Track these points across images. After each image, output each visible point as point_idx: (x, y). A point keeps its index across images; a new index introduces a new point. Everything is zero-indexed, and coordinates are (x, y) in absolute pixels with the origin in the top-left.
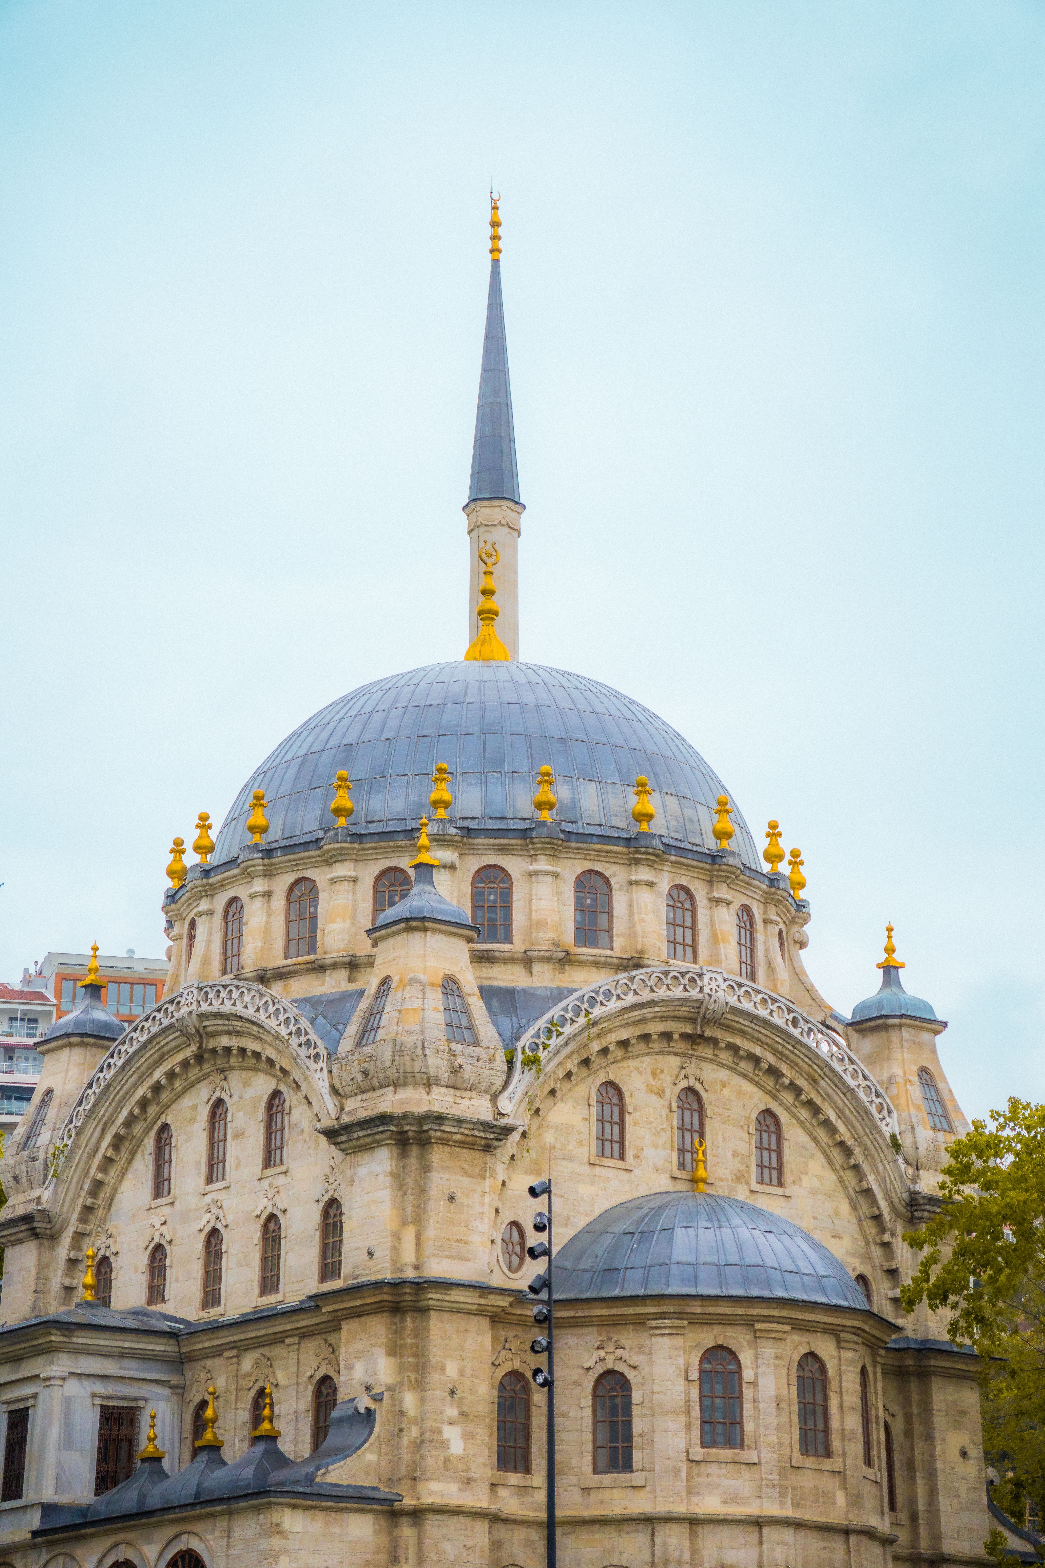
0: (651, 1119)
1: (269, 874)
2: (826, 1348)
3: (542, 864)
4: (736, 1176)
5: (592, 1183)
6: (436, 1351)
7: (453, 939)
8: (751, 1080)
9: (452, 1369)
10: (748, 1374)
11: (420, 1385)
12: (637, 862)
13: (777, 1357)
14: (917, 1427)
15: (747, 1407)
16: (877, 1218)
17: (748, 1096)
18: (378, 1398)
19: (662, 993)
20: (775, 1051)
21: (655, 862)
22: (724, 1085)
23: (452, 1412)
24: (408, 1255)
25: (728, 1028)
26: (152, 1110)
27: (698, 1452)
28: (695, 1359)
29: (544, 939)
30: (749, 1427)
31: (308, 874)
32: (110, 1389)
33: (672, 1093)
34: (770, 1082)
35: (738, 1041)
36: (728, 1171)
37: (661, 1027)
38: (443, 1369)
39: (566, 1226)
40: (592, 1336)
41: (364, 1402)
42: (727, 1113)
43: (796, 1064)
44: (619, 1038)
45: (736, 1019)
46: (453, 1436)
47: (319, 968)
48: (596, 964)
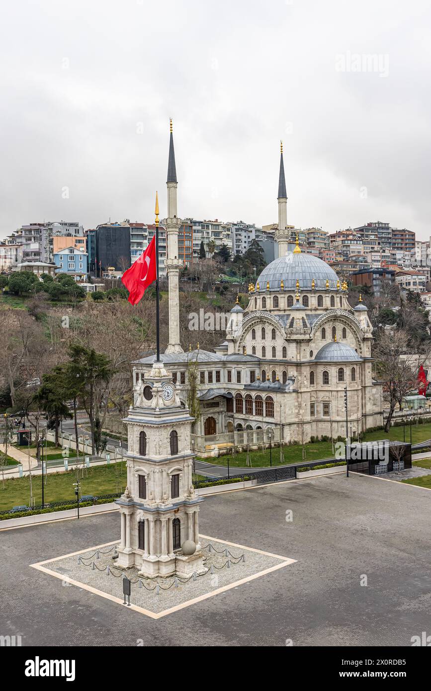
0: (329, 332)
1: (270, 294)
2: (355, 366)
3: (313, 295)
4: (340, 338)
5: (321, 343)
6: (303, 372)
8: (342, 324)
9: (305, 373)
10: (345, 371)
11: (300, 376)
12: (326, 293)
13: (349, 369)
14: (363, 369)
15: (345, 376)
16: (359, 341)
17: (342, 326)
18: (295, 377)
19: (331, 314)
21: (328, 293)
22: (338, 325)
23: (305, 379)
24: (298, 358)
25: (340, 317)
26: (251, 327)
27: (338, 382)
28: (338, 370)
29: (313, 307)
30: (345, 379)
31: (277, 295)
32: (251, 369)
33: (332, 328)
34: (345, 324)
35: (341, 319)
37: (331, 319)
38: (304, 373)
40: (323, 366)
41: (293, 378)
42: (339, 329)
44: (325, 322)
46: (305, 382)
47: (279, 310)
48: (321, 310)
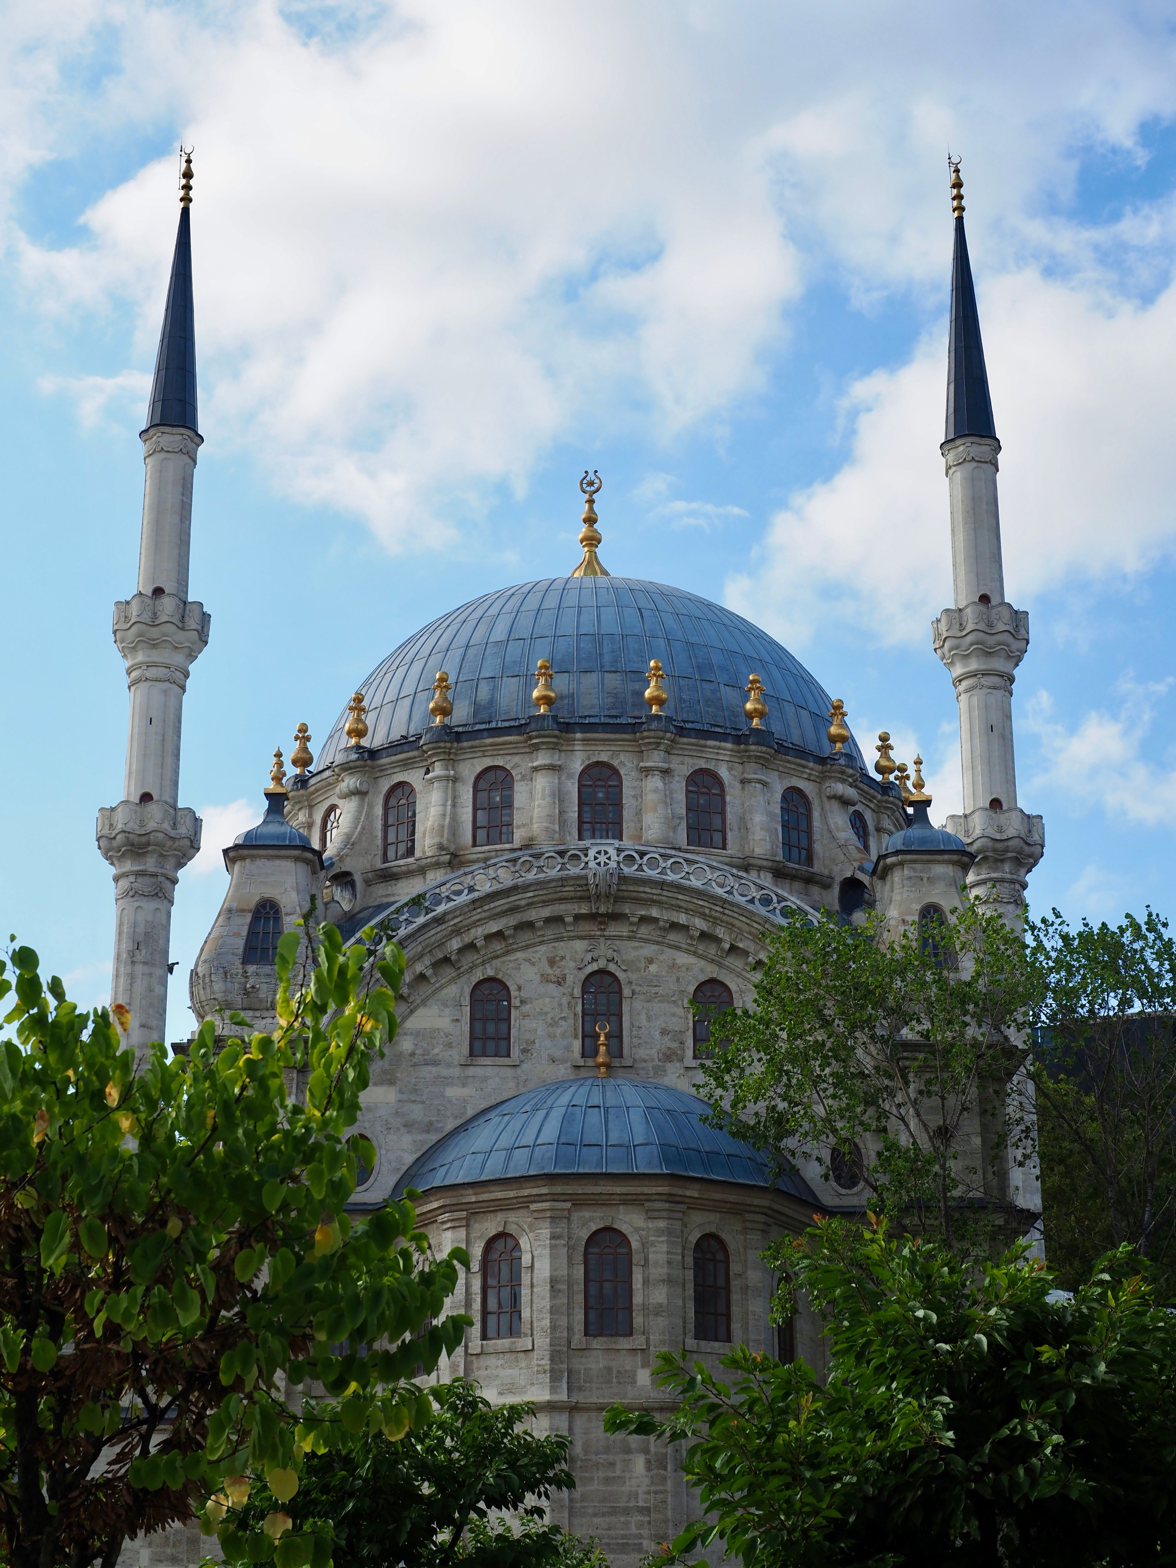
0: (546, 1010)
2: (626, 1221)
3: (438, 771)
4: (664, 1054)
5: (464, 1085)
7: (278, 862)
8: (687, 951)
10: (526, 1260)
12: (536, 748)
13: (553, 1237)
15: (525, 1292)
17: (684, 969)
20: (703, 916)
21: (557, 744)
22: (650, 961)
25: (638, 901)
27: (477, 1345)
28: (478, 1250)
30: (526, 1313)
33: (575, 980)
34: (706, 950)
35: (655, 913)
36: (654, 1052)
37: (546, 912)
39: (428, 1132)
42: (654, 990)
43: (733, 925)
44: (486, 932)
45: (641, 889)
